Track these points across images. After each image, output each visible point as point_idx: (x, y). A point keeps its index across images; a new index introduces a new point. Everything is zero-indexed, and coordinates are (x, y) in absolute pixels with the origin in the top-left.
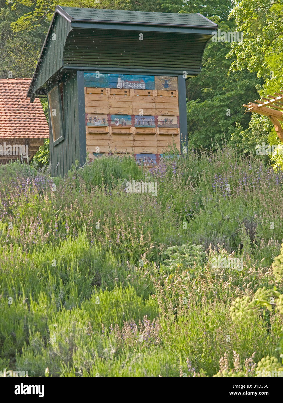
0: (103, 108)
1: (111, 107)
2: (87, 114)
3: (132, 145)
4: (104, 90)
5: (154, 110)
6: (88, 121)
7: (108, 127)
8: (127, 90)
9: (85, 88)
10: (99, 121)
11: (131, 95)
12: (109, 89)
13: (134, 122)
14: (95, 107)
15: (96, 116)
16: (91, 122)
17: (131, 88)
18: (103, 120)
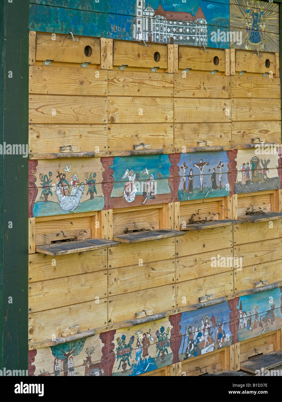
0: (89, 128)
1: (112, 121)
2: (36, 161)
3: (171, 277)
4: (95, 48)
5: (227, 127)
6: (40, 192)
7: (104, 212)
8: (161, 50)
9: (32, 34)
10: (74, 190)
11: (171, 69)
12: (110, 41)
13: (176, 180)
14: (62, 128)
15: (67, 169)
16: (50, 198)
17: (172, 41)
18: (89, 183)
